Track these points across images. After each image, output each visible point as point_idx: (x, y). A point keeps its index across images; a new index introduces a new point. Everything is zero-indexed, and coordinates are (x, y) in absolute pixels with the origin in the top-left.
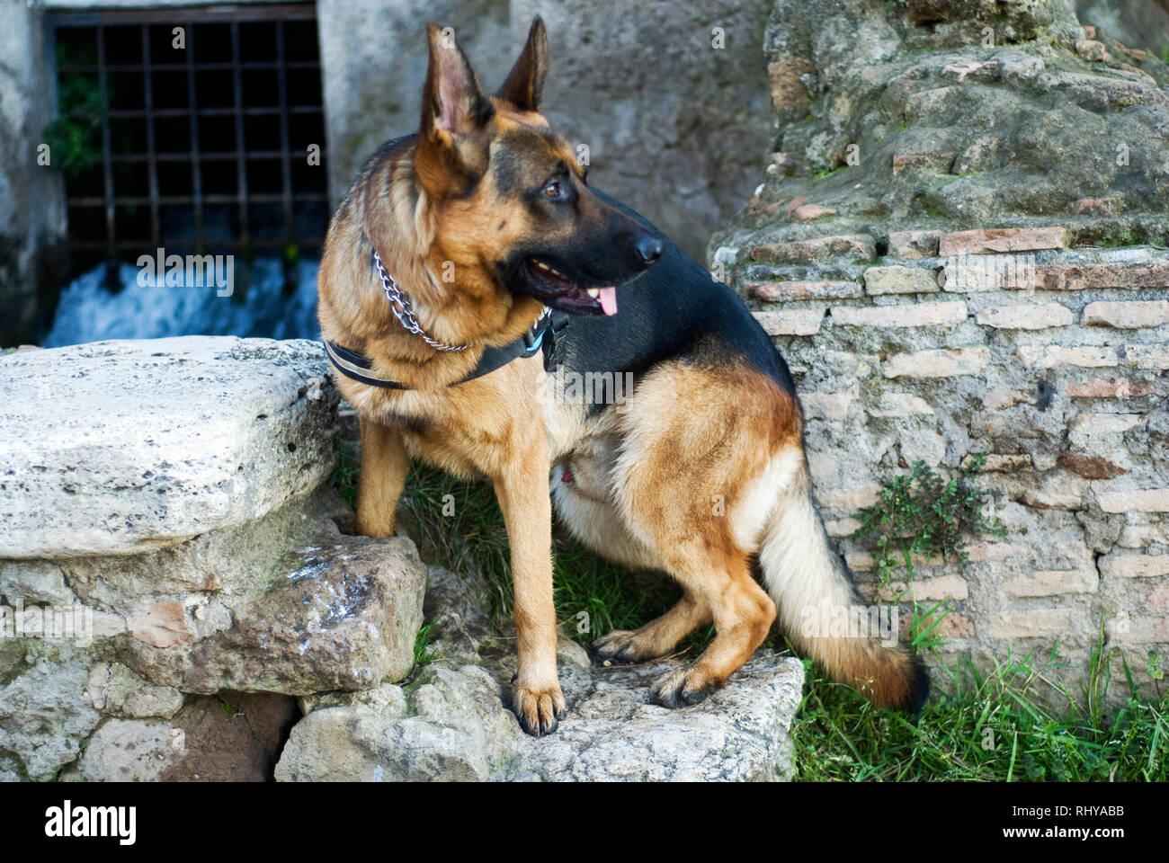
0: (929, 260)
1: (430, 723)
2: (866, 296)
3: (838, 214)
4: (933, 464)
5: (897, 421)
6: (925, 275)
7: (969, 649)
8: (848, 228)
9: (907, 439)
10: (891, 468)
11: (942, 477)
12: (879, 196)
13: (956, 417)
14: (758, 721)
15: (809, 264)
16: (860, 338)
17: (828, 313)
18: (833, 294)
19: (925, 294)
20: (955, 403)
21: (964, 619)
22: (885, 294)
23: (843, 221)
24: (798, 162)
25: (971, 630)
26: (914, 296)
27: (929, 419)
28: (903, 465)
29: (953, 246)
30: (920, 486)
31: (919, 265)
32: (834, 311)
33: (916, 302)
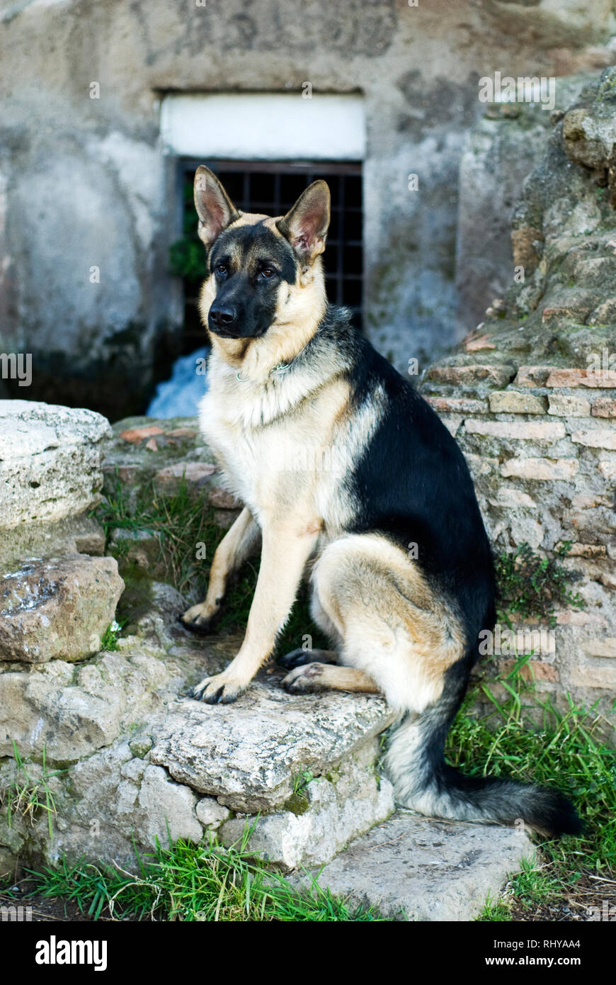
0: (540, 390)
1: (85, 692)
2: (491, 413)
3: (496, 349)
4: (534, 546)
5: (509, 510)
6: (534, 401)
7: (555, 692)
8: (498, 360)
9: (516, 525)
10: (505, 546)
11: (541, 557)
12: (529, 338)
13: (552, 511)
14: (334, 722)
15: (457, 385)
16: (484, 444)
17: (463, 424)
18: (465, 409)
19: (533, 415)
20: (552, 501)
21: (552, 668)
22: (504, 412)
23: (498, 355)
24: (508, 308)
25: (557, 677)
26: (525, 415)
27: (533, 512)
28: (513, 544)
29: (557, 380)
30: (523, 562)
31: (532, 392)
32: (467, 423)
33: (527, 421)
